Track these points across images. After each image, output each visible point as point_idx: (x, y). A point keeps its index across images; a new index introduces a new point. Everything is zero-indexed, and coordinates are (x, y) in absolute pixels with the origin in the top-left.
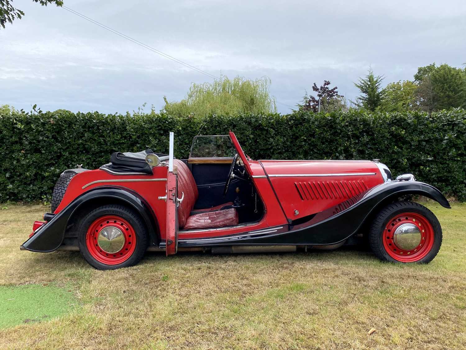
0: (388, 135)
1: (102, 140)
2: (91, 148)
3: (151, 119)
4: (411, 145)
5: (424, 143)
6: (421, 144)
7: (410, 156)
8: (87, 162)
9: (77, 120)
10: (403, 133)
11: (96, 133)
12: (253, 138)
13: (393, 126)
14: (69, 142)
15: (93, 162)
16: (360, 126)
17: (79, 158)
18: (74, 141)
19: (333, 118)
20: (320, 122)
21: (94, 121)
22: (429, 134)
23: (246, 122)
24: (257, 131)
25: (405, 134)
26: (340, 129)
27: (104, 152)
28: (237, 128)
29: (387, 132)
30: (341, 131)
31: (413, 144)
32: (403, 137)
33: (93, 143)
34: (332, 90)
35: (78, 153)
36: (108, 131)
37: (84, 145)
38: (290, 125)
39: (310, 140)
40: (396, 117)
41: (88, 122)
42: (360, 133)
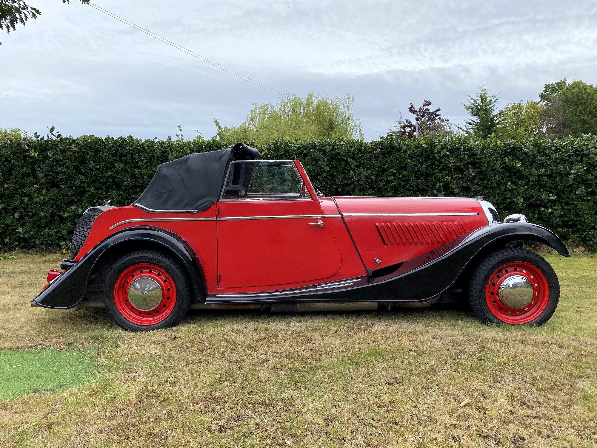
0: (499, 168)
1: (136, 171)
2: (123, 181)
3: (199, 146)
4: (529, 181)
5: (545, 178)
6: (541, 180)
7: (528, 194)
8: (118, 199)
9: (105, 147)
10: (519, 165)
11: (130, 162)
12: (328, 171)
13: (506, 157)
14: (95, 175)
15: (125, 199)
16: (464, 157)
17: (108, 195)
18: (102, 173)
19: (430, 146)
20: (413, 151)
21: (127, 148)
22: (551, 166)
23: (319, 150)
24: (333, 162)
25: (521, 166)
26: (439, 161)
27: (139, 187)
28: (309, 158)
29: (498, 164)
30: (440, 163)
31: (531, 179)
32: (519, 170)
33: (125, 176)
34: (434, 113)
35: (107, 188)
36: (145, 161)
37: (114, 178)
38: (375, 154)
39: (400, 174)
40: (510, 145)
41: (120, 149)
42: (464, 165)
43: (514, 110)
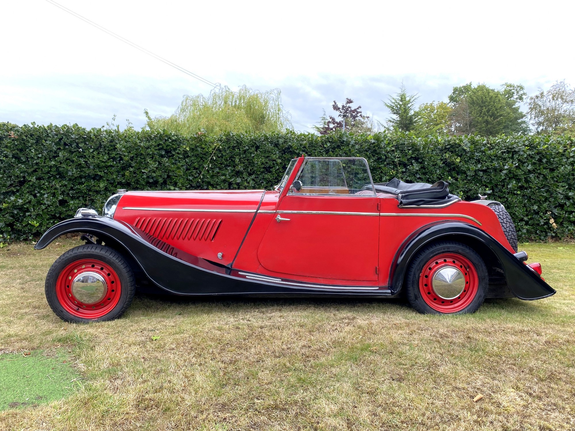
0: (440, 164)
1: (82, 161)
2: (68, 171)
3: (149, 136)
4: (467, 176)
5: (481, 173)
6: (477, 175)
7: (466, 188)
8: (62, 190)
9: (48, 135)
10: (458, 160)
11: (75, 151)
13: (446, 153)
14: (37, 164)
15: (70, 190)
16: (408, 152)
17: (51, 185)
18: (45, 163)
19: (376, 141)
20: (361, 146)
21: (73, 137)
22: (486, 162)
23: (271, 142)
24: (285, 154)
25: (460, 162)
26: (385, 155)
27: (85, 177)
28: (261, 150)
29: (439, 160)
30: (386, 158)
31: (469, 173)
32: (458, 166)
33: (70, 166)
34: (355, 110)
35: (49, 178)
36: (91, 150)
37: (57, 168)
38: (325, 148)
39: (349, 167)
40: (449, 141)
41: (64, 137)
42: (408, 160)
43: (427, 110)
